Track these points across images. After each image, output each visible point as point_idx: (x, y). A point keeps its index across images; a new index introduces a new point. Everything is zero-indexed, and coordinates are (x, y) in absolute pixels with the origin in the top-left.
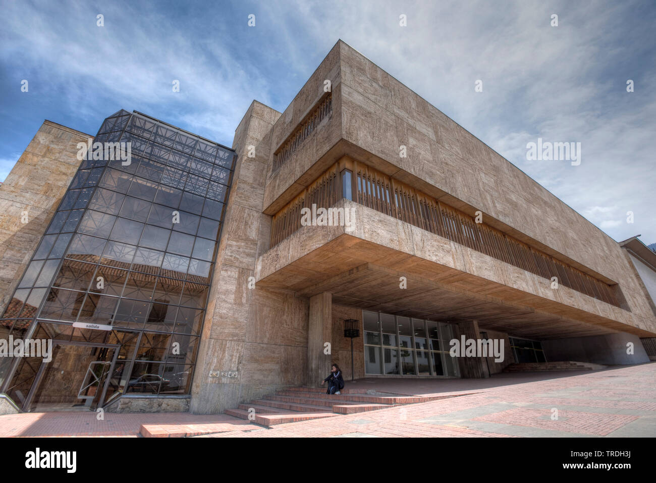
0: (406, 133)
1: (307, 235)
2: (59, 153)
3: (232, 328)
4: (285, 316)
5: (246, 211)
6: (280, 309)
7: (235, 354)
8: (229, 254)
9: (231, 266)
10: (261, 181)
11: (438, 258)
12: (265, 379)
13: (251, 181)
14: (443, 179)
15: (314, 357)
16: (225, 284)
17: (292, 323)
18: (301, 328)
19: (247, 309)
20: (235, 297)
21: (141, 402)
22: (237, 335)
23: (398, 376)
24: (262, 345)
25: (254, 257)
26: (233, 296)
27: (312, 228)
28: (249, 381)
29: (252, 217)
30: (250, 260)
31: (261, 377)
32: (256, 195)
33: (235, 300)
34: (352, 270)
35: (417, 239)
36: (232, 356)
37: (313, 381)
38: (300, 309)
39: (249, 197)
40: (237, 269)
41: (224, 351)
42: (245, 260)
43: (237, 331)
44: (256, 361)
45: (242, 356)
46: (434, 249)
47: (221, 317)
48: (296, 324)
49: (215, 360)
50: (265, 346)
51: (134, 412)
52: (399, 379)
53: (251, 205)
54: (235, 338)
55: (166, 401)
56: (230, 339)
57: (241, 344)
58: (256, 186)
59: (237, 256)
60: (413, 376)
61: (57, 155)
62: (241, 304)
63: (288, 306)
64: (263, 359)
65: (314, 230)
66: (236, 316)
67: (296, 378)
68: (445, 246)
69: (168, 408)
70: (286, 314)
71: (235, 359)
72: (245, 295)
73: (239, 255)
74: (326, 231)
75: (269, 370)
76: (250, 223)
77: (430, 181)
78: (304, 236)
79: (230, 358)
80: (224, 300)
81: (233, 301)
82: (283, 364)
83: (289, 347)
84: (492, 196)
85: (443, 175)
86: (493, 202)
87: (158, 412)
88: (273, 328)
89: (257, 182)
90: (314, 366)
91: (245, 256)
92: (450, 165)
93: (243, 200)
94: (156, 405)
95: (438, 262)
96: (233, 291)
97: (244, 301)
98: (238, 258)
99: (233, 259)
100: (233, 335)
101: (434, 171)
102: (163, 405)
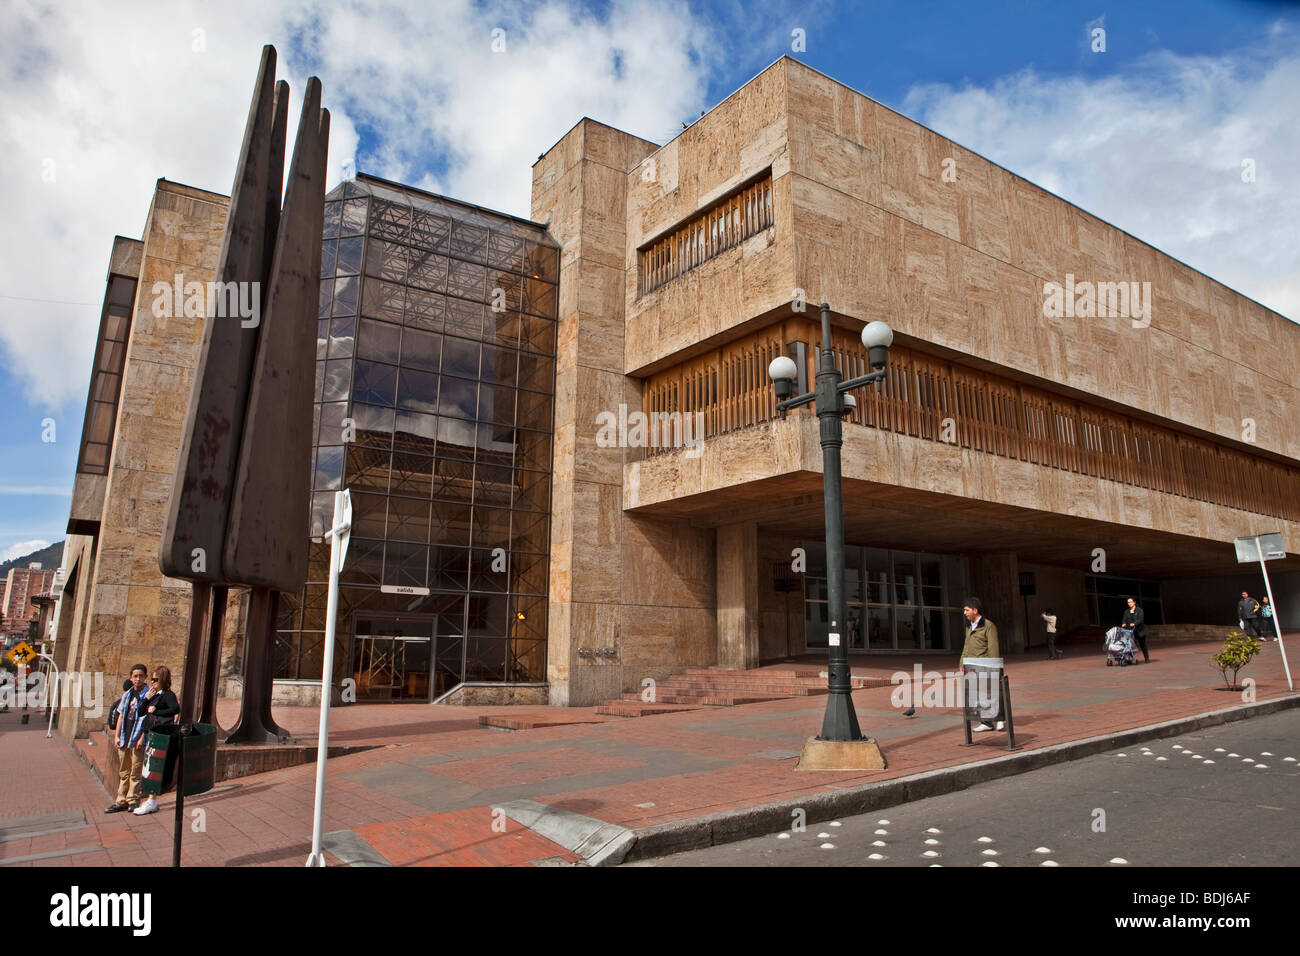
0: (902, 248)
1: (736, 453)
2: (201, 251)
3: (600, 584)
4: (677, 560)
5: (599, 376)
6: (667, 548)
7: (609, 623)
8: (583, 461)
9: (587, 482)
10: (617, 310)
11: (937, 484)
12: (655, 658)
13: (599, 312)
14: (964, 327)
15: (730, 624)
16: (582, 514)
17: (687, 570)
18: (702, 578)
19: (619, 552)
20: (600, 534)
21: (488, 692)
22: (608, 595)
23: (861, 651)
24: (646, 608)
25: (621, 462)
26: (596, 533)
27: (745, 445)
28: (633, 661)
29: (609, 386)
30: (615, 469)
31: (649, 656)
32: (611, 340)
33: (599, 539)
34: (801, 498)
35: (906, 457)
36: (605, 626)
37: (730, 661)
38: (698, 546)
39: (600, 348)
40: (597, 487)
41: (593, 619)
42: (606, 469)
43: (608, 589)
44: (640, 632)
45: (619, 626)
46: (933, 469)
47: (583, 568)
48: (694, 572)
49: (583, 633)
50: (650, 609)
51: (483, 704)
52: (864, 655)
53: (605, 362)
54: (606, 600)
55: (518, 690)
56: (601, 600)
57: (616, 609)
58: (608, 321)
59: (595, 464)
60: (888, 651)
61: (199, 255)
62: (609, 546)
63: (680, 544)
64: (649, 628)
65: (748, 449)
66: (604, 565)
67: (699, 656)
68: (952, 460)
69: (522, 699)
70: (678, 557)
71: (611, 631)
72: (612, 530)
73: (597, 461)
74: (770, 457)
75: (660, 645)
76: (607, 399)
77: (938, 338)
78: (729, 452)
79: (603, 629)
80: (584, 541)
81: (596, 540)
82: (678, 635)
83: (687, 610)
84: (1060, 335)
85: (965, 317)
86: (1062, 349)
87: (511, 704)
88: (660, 580)
89: (611, 312)
90: (729, 639)
91: (606, 462)
92: (982, 289)
93: (591, 354)
94: (506, 695)
95: (937, 491)
96: (596, 524)
97: (613, 539)
98: (595, 467)
99: (587, 469)
100: (604, 595)
101: (947, 314)
102: (516, 696)
